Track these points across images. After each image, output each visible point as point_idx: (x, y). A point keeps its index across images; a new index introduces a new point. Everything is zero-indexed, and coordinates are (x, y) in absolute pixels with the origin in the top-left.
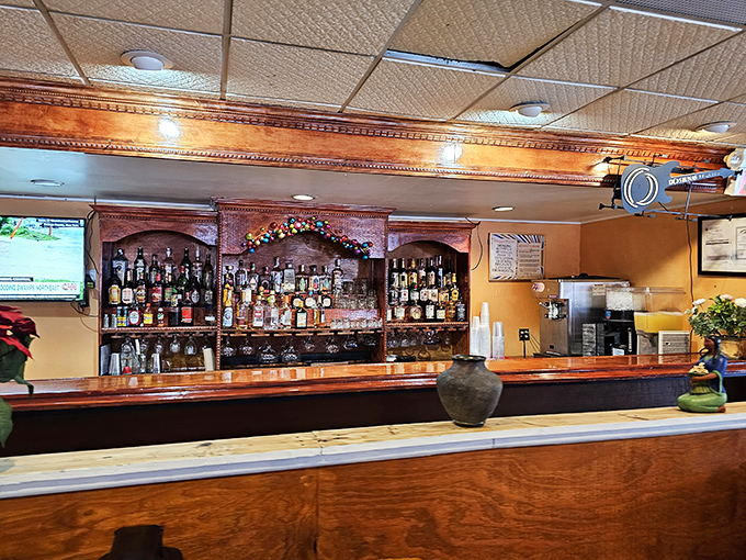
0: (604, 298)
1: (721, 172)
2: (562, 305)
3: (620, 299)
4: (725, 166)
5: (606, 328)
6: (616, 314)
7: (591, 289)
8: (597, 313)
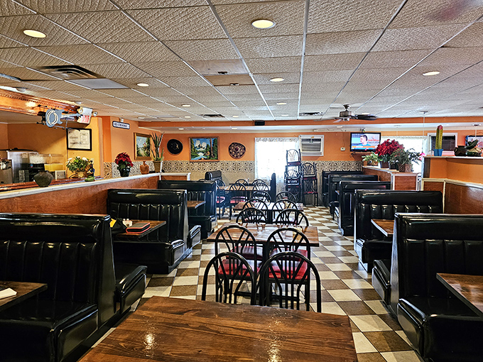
0: (28, 159)
1: (77, 115)
2: (8, 162)
3: (36, 159)
4: (78, 112)
5: (30, 172)
6: (34, 165)
7: (21, 155)
8: (25, 165)
